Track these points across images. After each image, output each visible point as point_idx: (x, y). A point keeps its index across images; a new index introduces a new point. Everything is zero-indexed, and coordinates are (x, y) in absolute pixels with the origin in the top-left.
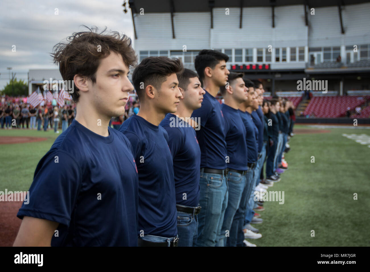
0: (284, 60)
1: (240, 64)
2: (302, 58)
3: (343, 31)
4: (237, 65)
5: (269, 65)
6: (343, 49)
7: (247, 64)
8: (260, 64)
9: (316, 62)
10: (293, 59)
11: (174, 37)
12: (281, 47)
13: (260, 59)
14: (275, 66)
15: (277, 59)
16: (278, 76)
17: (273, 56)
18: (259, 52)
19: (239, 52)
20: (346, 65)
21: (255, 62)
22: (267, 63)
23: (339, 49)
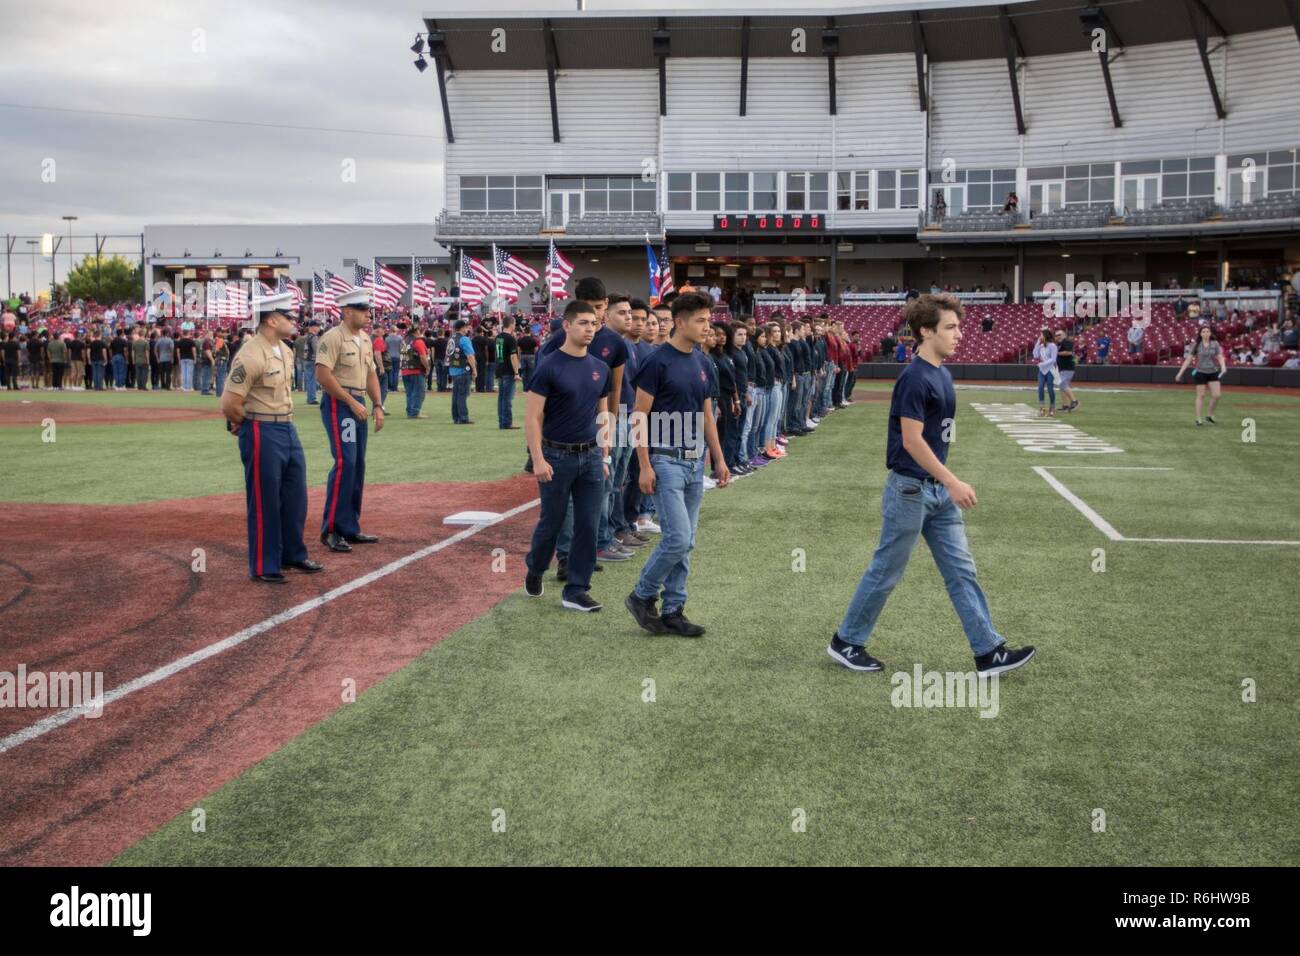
0: (862, 204)
1: (741, 214)
2: (910, 199)
3: (1022, 129)
4: (731, 218)
5: (821, 218)
6: (1021, 174)
7: (761, 213)
8: (797, 214)
9: (949, 212)
10: (886, 200)
11: (557, 138)
12: (852, 167)
13: (795, 201)
14: (837, 220)
15: (844, 203)
16: (845, 248)
17: (833, 192)
18: (794, 180)
19: (737, 180)
20: (1028, 221)
21: (782, 209)
22: (815, 213)
23: (1010, 174)
